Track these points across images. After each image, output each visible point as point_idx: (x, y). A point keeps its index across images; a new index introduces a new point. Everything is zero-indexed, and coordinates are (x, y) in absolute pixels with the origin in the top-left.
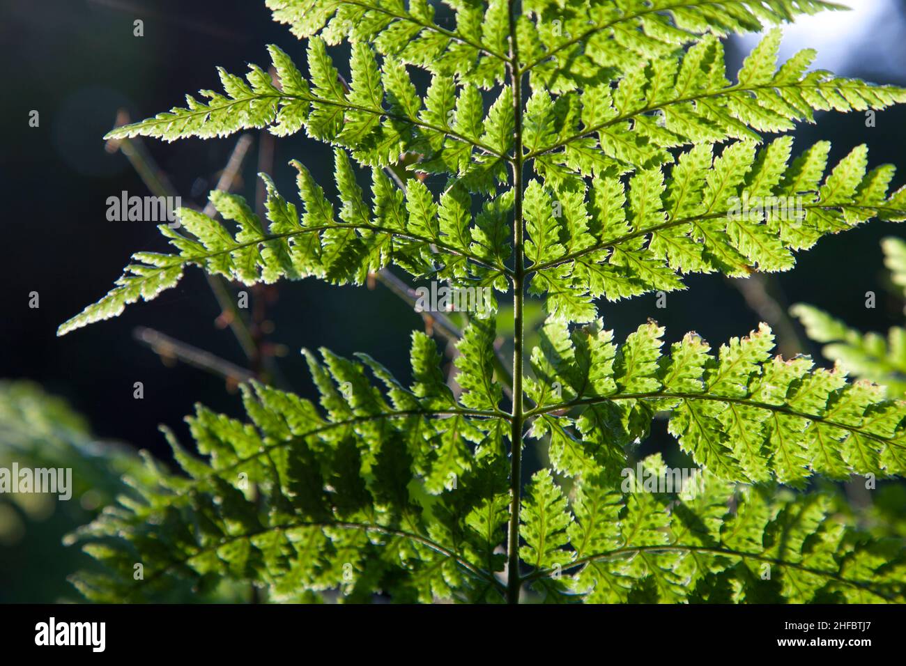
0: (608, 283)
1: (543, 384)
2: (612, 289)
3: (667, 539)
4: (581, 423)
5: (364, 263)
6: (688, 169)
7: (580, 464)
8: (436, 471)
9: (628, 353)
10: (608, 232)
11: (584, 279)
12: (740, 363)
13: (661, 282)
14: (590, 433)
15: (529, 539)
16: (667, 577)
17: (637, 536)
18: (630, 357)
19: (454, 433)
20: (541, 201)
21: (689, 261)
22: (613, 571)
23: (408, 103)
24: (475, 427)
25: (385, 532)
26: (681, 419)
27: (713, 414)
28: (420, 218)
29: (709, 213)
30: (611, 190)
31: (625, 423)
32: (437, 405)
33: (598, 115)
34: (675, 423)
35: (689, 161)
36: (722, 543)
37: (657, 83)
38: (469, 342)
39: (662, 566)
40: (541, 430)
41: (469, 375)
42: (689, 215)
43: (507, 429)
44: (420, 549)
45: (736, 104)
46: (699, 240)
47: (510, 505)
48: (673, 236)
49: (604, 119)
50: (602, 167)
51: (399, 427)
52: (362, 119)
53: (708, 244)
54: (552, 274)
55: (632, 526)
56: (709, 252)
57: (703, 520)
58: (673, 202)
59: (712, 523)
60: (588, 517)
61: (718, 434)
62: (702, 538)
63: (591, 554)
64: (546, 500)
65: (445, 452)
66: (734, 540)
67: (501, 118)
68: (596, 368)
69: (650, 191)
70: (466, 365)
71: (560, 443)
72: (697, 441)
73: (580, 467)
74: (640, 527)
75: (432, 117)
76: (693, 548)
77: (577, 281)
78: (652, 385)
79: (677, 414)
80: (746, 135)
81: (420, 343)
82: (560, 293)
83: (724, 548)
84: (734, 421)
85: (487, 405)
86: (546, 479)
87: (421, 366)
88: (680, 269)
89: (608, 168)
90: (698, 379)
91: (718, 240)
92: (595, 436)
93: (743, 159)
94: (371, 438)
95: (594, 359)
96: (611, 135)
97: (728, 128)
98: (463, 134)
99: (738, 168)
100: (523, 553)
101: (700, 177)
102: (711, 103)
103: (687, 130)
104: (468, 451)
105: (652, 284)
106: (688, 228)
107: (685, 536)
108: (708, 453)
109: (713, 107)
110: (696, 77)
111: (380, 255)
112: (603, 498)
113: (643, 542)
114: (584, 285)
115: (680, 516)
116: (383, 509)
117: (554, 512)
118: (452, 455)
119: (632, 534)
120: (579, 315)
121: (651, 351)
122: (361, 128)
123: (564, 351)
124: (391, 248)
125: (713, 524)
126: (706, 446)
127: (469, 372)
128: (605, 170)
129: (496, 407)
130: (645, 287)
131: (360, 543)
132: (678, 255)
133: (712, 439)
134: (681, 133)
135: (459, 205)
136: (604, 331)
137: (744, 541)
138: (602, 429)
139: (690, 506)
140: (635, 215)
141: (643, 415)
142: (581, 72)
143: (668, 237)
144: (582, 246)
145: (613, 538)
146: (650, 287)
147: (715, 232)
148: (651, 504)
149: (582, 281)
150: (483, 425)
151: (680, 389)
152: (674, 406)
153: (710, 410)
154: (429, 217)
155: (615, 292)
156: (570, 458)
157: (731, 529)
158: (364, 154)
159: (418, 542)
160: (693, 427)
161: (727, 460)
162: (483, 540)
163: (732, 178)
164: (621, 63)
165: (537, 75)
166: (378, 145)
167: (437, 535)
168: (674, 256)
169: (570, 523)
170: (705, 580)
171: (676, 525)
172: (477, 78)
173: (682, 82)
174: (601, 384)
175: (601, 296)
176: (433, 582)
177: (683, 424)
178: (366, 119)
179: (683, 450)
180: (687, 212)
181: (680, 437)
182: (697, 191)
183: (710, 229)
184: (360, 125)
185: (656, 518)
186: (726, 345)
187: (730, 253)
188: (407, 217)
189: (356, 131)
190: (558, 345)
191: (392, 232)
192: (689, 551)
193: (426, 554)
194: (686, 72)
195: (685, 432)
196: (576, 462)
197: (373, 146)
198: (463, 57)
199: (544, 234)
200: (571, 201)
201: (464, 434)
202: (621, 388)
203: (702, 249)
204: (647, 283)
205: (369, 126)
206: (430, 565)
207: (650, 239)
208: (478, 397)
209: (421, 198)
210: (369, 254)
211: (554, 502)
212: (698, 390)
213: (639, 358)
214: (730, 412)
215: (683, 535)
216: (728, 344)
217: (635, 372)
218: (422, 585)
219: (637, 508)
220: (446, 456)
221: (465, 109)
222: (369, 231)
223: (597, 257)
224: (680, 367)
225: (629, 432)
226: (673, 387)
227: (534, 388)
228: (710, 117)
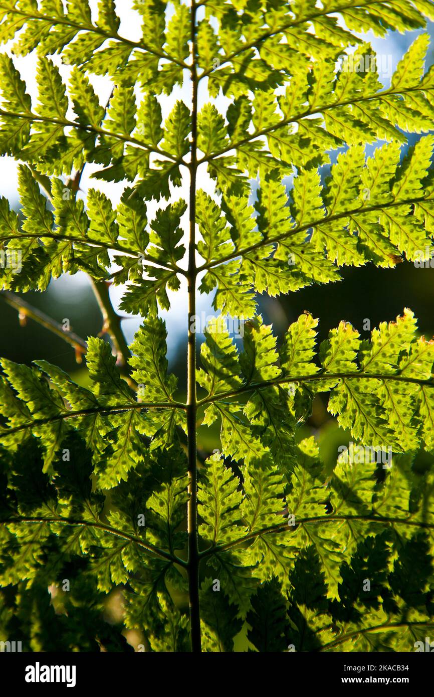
0: (270, 279)
1: (212, 375)
2: (273, 285)
3: (326, 511)
4: (249, 408)
5: (46, 270)
6: (345, 168)
7: (246, 448)
8: (111, 466)
9: (290, 342)
10: (273, 229)
11: (250, 275)
12: (388, 345)
13: (319, 274)
14: (257, 417)
15: (206, 517)
16: (326, 546)
17: (301, 509)
18: (292, 345)
19: (129, 427)
20: (207, 208)
21: (344, 254)
22: (279, 543)
23: (92, 114)
24: (150, 420)
25: (68, 524)
26: (340, 397)
27: (369, 391)
28: (100, 224)
29: (363, 207)
30: (274, 192)
31: (290, 405)
32: (113, 402)
33: (266, 120)
34: (334, 402)
35: (345, 160)
36: (374, 511)
37: (318, 89)
38: (141, 343)
39: (322, 537)
40: (212, 418)
41: (144, 372)
42: (346, 209)
43: (181, 419)
44: (101, 537)
45: (386, 108)
46: (354, 233)
47: (189, 487)
48: (331, 230)
49: (270, 124)
50: (267, 170)
51: (77, 427)
52: (48, 130)
53: (362, 236)
54: (221, 271)
55: (296, 500)
56: (363, 243)
57: (356, 492)
58: (331, 198)
59: (363, 494)
60: (256, 495)
61: (374, 409)
62: (357, 508)
63: (261, 528)
64: (219, 481)
65: (120, 447)
66: (384, 508)
67: (175, 128)
68: (261, 357)
69: (310, 191)
70: (139, 364)
71: (229, 429)
72: (355, 416)
73: (246, 452)
74: (302, 501)
75: (114, 126)
76: (349, 517)
77: (243, 277)
78: (313, 369)
79: (337, 393)
80: (392, 138)
81: (94, 348)
82: (228, 289)
83: (376, 515)
84: (387, 397)
85: (162, 397)
86: (218, 462)
87: (97, 368)
88: (336, 261)
89: (272, 171)
90: (353, 361)
91: (371, 232)
92: (262, 419)
93: (390, 159)
94: (49, 440)
95: (259, 350)
96: (277, 139)
97: (377, 132)
98: (143, 141)
99: (387, 167)
100: (202, 531)
101: (355, 175)
102: (364, 107)
103: (343, 133)
104: (141, 444)
105: (311, 277)
106: (345, 222)
107: (342, 507)
108: (365, 426)
109: (366, 111)
110: (353, 82)
111: (61, 262)
112: (266, 479)
113: (306, 515)
114: (250, 281)
115: (336, 490)
116: (66, 503)
117: (227, 492)
118: (126, 449)
119: (296, 508)
120: (242, 312)
121: (308, 340)
122: (45, 140)
123: (226, 348)
124: (72, 255)
125: (366, 495)
126: (363, 420)
127: (144, 369)
128: (269, 173)
129: (171, 398)
130: (305, 279)
131: (42, 537)
132: (335, 248)
133: (369, 413)
134: (338, 135)
135: (135, 213)
136: (264, 326)
137: (392, 508)
138: (269, 413)
139: (344, 480)
140: (298, 211)
141: (306, 397)
142: (254, 76)
143: (327, 231)
144: (249, 243)
145: (278, 513)
146: (309, 279)
147: (369, 224)
148: (309, 481)
149: (248, 278)
150: (158, 417)
151: (339, 370)
152: (333, 386)
153: (366, 387)
154: (108, 224)
155: (276, 288)
156: (237, 443)
157: (381, 498)
158: (48, 165)
159: (99, 531)
160: (351, 405)
161: (383, 431)
162: (163, 521)
163: (382, 176)
164: (291, 66)
165: (213, 82)
166: (62, 155)
167: (117, 523)
168: (331, 249)
169: (242, 500)
170: (365, 543)
171: (334, 497)
172: (157, 86)
173: (340, 87)
174: (266, 371)
175: (264, 291)
176: (113, 568)
177: (341, 402)
178: (51, 130)
179: (341, 427)
180: (344, 207)
181: (338, 415)
182: (353, 187)
183: (364, 221)
184: (46, 136)
185: (315, 493)
186: (377, 329)
187: (381, 244)
188: (88, 223)
189: (41, 143)
190: (220, 343)
191: (72, 239)
192: (345, 520)
193: (107, 541)
194: (344, 77)
195: (344, 409)
196: (242, 446)
197: (57, 156)
198: (145, 66)
199: (213, 235)
200: (237, 204)
201: (137, 428)
202: (285, 373)
203: (356, 242)
204: (307, 275)
205: (54, 137)
206: (110, 552)
207: (311, 234)
208: (154, 391)
209: (101, 207)
210: (51, 262)
211: (226, 483)
212: (354, 371)
213: (298, 347)
214: (383, 388)
215: (340, 506)
216: (378, 328)
217: (296, 359)
218: (101, 573)
219: (298, 485)
220: (120, 450)
221: (145, 118)
222: (51, 239)
223: (263, 253)
224: (337, 351)
225: (293, 413)
226: (332, 369)
227: (206, 379)
228: (364, 120)
